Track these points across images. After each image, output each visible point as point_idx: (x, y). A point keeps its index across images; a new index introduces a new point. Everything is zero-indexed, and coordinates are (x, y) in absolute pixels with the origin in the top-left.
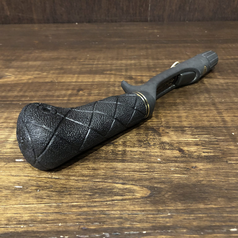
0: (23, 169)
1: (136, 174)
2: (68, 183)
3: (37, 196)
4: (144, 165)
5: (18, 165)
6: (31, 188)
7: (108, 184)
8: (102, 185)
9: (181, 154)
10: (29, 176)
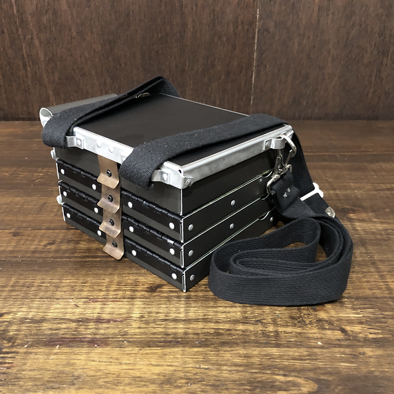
0: (163, 356)
1: (297, 363)
2: (220, 375)
3: (190, 391)
4: (303, 351)
5: (155, 351)
6: (180, 381)
7: (268, 376)
8: (261, 377)
9: (344, 336)
10: (172, 366)
